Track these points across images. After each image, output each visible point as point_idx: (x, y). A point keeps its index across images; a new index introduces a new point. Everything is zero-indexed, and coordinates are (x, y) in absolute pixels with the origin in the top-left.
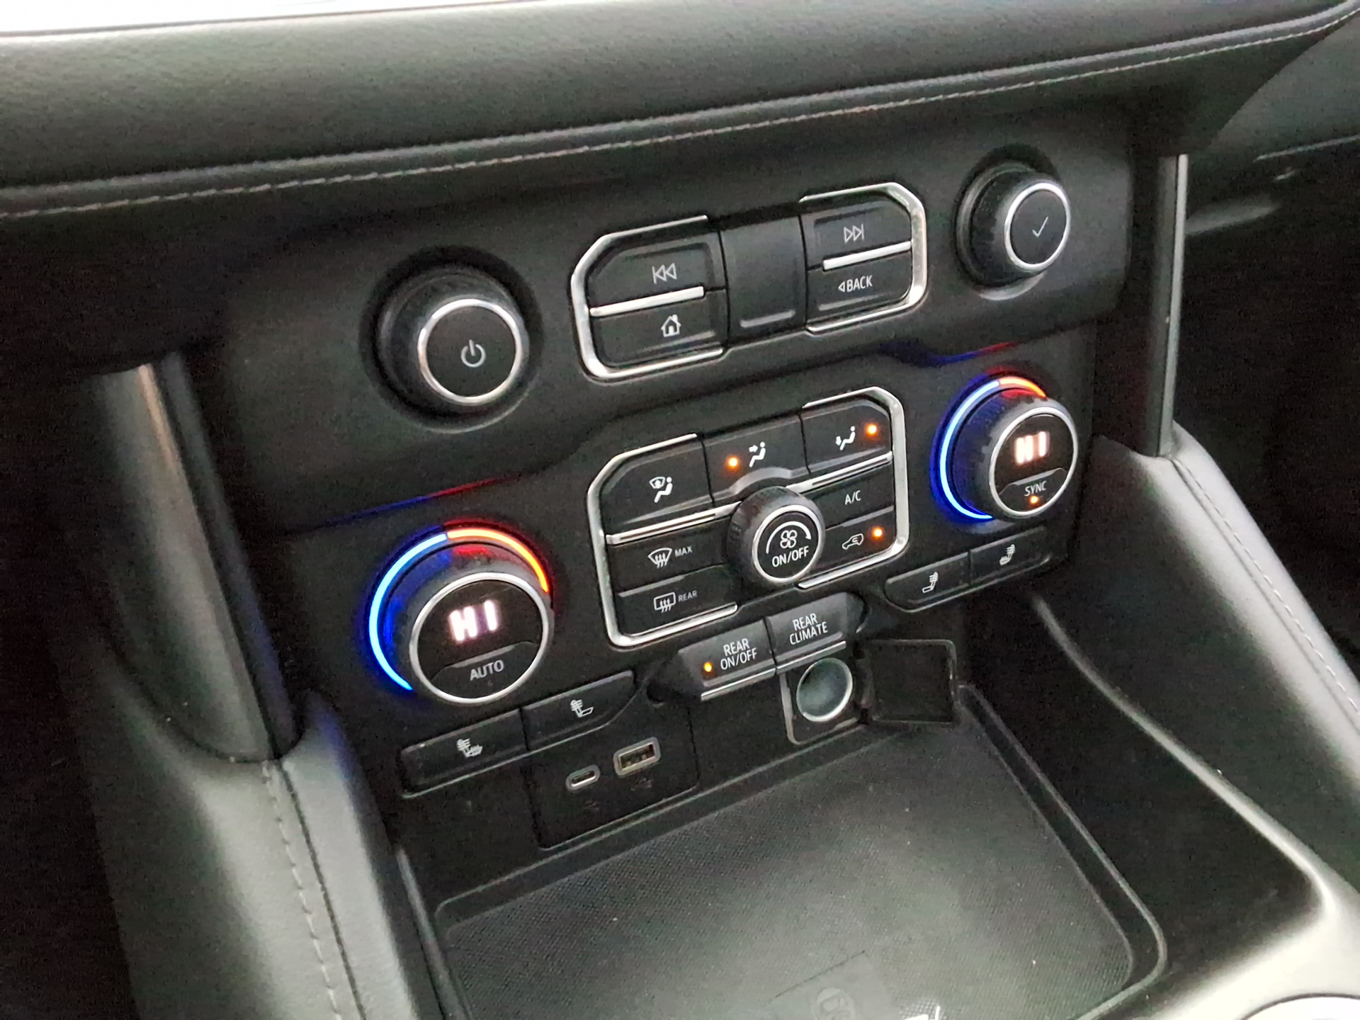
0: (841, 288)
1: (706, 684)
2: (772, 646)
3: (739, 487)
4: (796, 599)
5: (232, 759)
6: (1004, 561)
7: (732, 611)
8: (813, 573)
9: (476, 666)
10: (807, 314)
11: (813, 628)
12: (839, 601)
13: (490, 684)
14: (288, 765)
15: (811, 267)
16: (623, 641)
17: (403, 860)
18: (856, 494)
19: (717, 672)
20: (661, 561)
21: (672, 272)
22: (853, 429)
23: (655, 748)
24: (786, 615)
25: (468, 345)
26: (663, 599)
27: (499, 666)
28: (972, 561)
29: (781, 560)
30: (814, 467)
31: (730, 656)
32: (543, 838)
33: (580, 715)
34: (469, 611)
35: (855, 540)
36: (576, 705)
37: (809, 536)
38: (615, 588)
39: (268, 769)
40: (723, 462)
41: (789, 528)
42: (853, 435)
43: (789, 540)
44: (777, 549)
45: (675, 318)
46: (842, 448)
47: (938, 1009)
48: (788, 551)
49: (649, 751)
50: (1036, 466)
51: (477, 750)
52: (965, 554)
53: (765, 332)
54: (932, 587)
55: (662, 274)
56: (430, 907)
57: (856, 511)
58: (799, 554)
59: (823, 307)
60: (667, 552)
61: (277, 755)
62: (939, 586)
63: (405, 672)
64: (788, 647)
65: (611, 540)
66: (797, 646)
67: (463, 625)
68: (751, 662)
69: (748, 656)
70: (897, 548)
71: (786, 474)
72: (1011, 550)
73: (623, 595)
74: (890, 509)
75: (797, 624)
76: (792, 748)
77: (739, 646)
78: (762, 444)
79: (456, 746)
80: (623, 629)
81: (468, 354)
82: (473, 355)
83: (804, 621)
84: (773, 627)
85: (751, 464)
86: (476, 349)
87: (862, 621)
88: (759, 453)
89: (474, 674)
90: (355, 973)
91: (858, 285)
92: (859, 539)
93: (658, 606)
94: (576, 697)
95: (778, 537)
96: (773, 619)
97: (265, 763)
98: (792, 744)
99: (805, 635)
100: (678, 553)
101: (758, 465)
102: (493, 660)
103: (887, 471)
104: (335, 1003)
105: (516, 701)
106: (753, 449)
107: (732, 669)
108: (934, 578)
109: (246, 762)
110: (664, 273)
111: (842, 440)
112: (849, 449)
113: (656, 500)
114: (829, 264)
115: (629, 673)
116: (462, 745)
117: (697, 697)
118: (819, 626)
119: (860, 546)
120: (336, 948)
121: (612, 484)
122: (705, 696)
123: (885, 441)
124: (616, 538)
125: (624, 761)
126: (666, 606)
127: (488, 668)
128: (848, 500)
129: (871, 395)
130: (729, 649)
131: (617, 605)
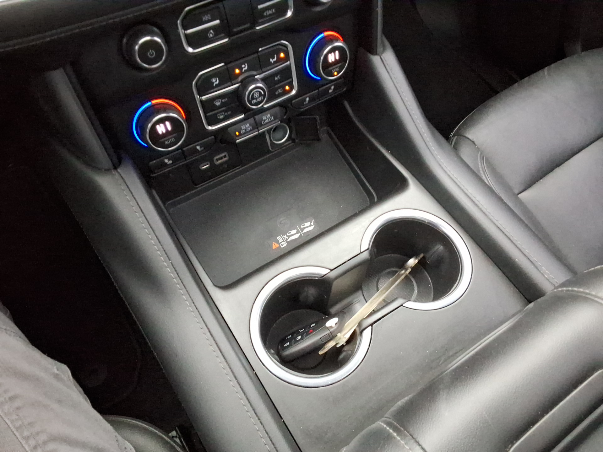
0: (265, 14)
1: (237, 138)
2: (257, 125)
3: (240, 78)
4: (262, 111)
5: (103, 170)
6: (330, 91)
7: (242, 116)
8: (267, 102)
9: (166, 140)
10: (255, 23)
11: (269, 119)
12: (277, 109)
13: (171, 145)
14: (119, 170)
15: (254, 8)
16: (210, 128)
17: (154, 192)
18: (279, 77)
19: (240, 134)
20: (218, 104)
21: (209, 17)
22: (275, 56)
23: (226, 156)
24: (260, 115)
25: (150, 51)
26: (220, 115)
27: (173, 140)
28: (320, 92)
29: (255, 101)
30: (264, 70)
31: (244, 130)
32: (195, 183)
33: (200, 150)
34: (162, 125)
35: (280, 91)
36: (198, 147)
37: (263, 93)
38: (205, 113)
39: (114, 171)
40: (234, 71)
41: (256, 91)
42: (276, 58)
43: (256, 95)
44: (253, 98)
45: (212, 31)
46: (272, 62)
47: (313, 220)
48: (256, 99)
49: (225, 156)
50: (336, 62)
51: (171, 162)
52: (317, 91)
53: (241, 31)
54: (307, 102)
55: (206, 18)
56: (164, 204)
57: (279, 81)
58: (260, 99)
59: (260, 21)
60: (219, 101)
61: (115, 168)
62: (309, 101)
63: (146, 142)
64: (261, 125)
65: (202, 99)
66: (264, 125)
67: (161, 129)
68: (251, 130)
69: (249, 129)
70: (294, 92)
71: (255, 73)
72: (333, 87)
73: (208, 114)
74: (290, 80)
75: (264, 118)
76: (271, 152)
77: (246, 126)
78: (246, 64)
79: (164, 161)
80: (209, 124)
81: (150, 54)
82: (151, 54)
83: (267, 117)
84: (257, 120)
85: (243, 71)
86: (152, 52)
87: (285, 115)
88: (245, 67)
89: (166, 142)
90: (148, 220)
91: (270, 12)
92: (281, 90)
93: (219, 116)
94: (198, 145)
95: (253, 95)
96: (256, 117)
97: (113, 170)
98: (270, 151)
99: (267, 121)
100: (223, 101)
101: (245, 71)
102: (171, 138)
103: (289, 68)
104: (145, 227)
105: (180, 148)
106: (243, 66)
107: (245, 133)
108: (308, 99)
109: (108, 170)
110: (205, 18)
111: (272, 59)
112: (275, 62)
113: (214, 85)
114: (260, 7)
115: (213, 137)
116: (166, 161)
117: (235, 142)
118: (271, 118)
119: (282, 92)
120: (142, 214)
121: (200, 82)
122: (238, 141)
123: (287, 58)
124: (204, 98)
125: (217, 160)
126: (222, 117)
127: (170, 141)
128: (276, 78)
129: (281, 44)
130: (243, 127)
131: (206, 118)
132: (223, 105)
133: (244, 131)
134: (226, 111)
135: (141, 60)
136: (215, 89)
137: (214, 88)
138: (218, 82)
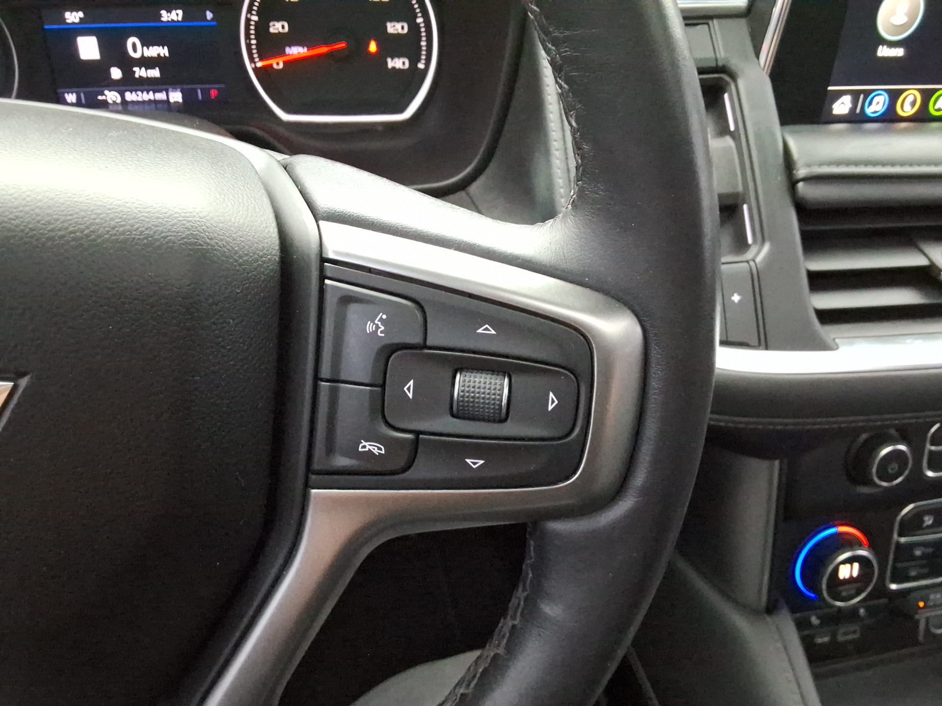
1: (918, 612)
9: (845, 590)
14: (773, 616)
16: (891, 586)
19: (925, 607)
20: (918, 553)
23: (857, 631)
26: (913, 570)
27: (852, 591)
31: (933, 601)
38: (895, 560)
49: (855, 631)
60: (922, 550)
65: (900, 540)
67: (844, 572)
73: (899, 565)
79: (810, 619)
80: (893, 581)
82: (893, 467)
89: (845, 593)
93: (910, 572)
94: (862, 607)
97: (765, 615)
100: (926, 551)
102: (851, 588)
107: (931, 607)
113: (924, 525)
115: (887, 600)
116: (813, 618)
117: (914, 616)
121: (909, 516)
122: (917, 616)
124: (903, 540)
125: (843, 634)
126: (913, 573)
127: (848, 591)
130: (932, 597)
131: (894, 568)
132: (924, 556)
133: (931, 604)
134: (922, 566)
135: (877, 472)
136: (925, 531)
137: (923, 529)
138: (930, 522)
